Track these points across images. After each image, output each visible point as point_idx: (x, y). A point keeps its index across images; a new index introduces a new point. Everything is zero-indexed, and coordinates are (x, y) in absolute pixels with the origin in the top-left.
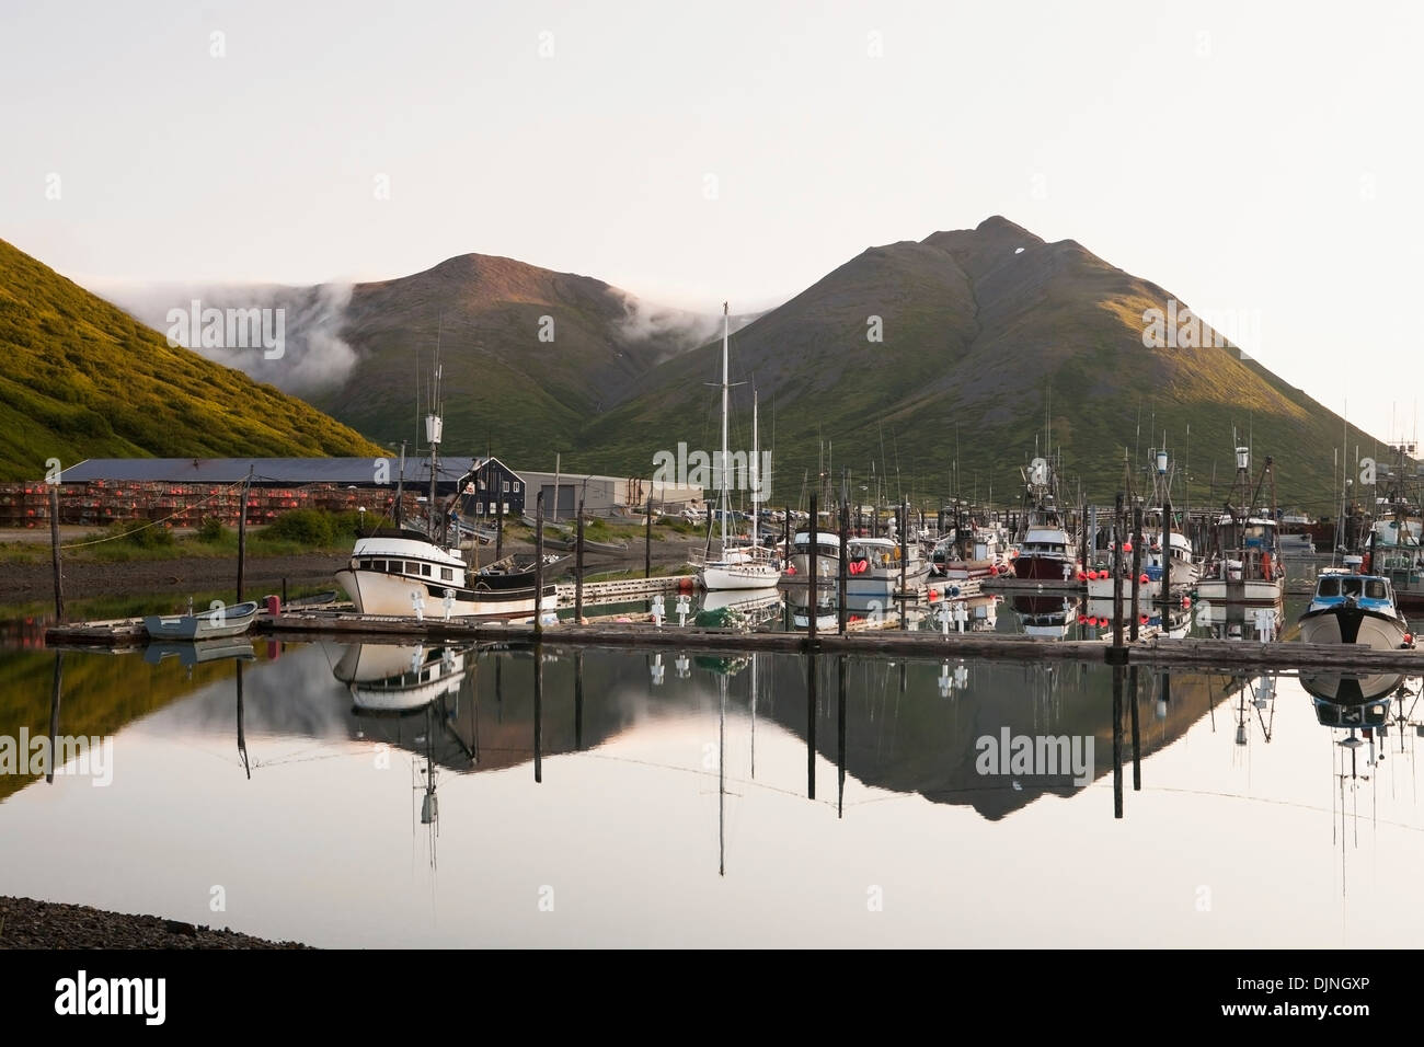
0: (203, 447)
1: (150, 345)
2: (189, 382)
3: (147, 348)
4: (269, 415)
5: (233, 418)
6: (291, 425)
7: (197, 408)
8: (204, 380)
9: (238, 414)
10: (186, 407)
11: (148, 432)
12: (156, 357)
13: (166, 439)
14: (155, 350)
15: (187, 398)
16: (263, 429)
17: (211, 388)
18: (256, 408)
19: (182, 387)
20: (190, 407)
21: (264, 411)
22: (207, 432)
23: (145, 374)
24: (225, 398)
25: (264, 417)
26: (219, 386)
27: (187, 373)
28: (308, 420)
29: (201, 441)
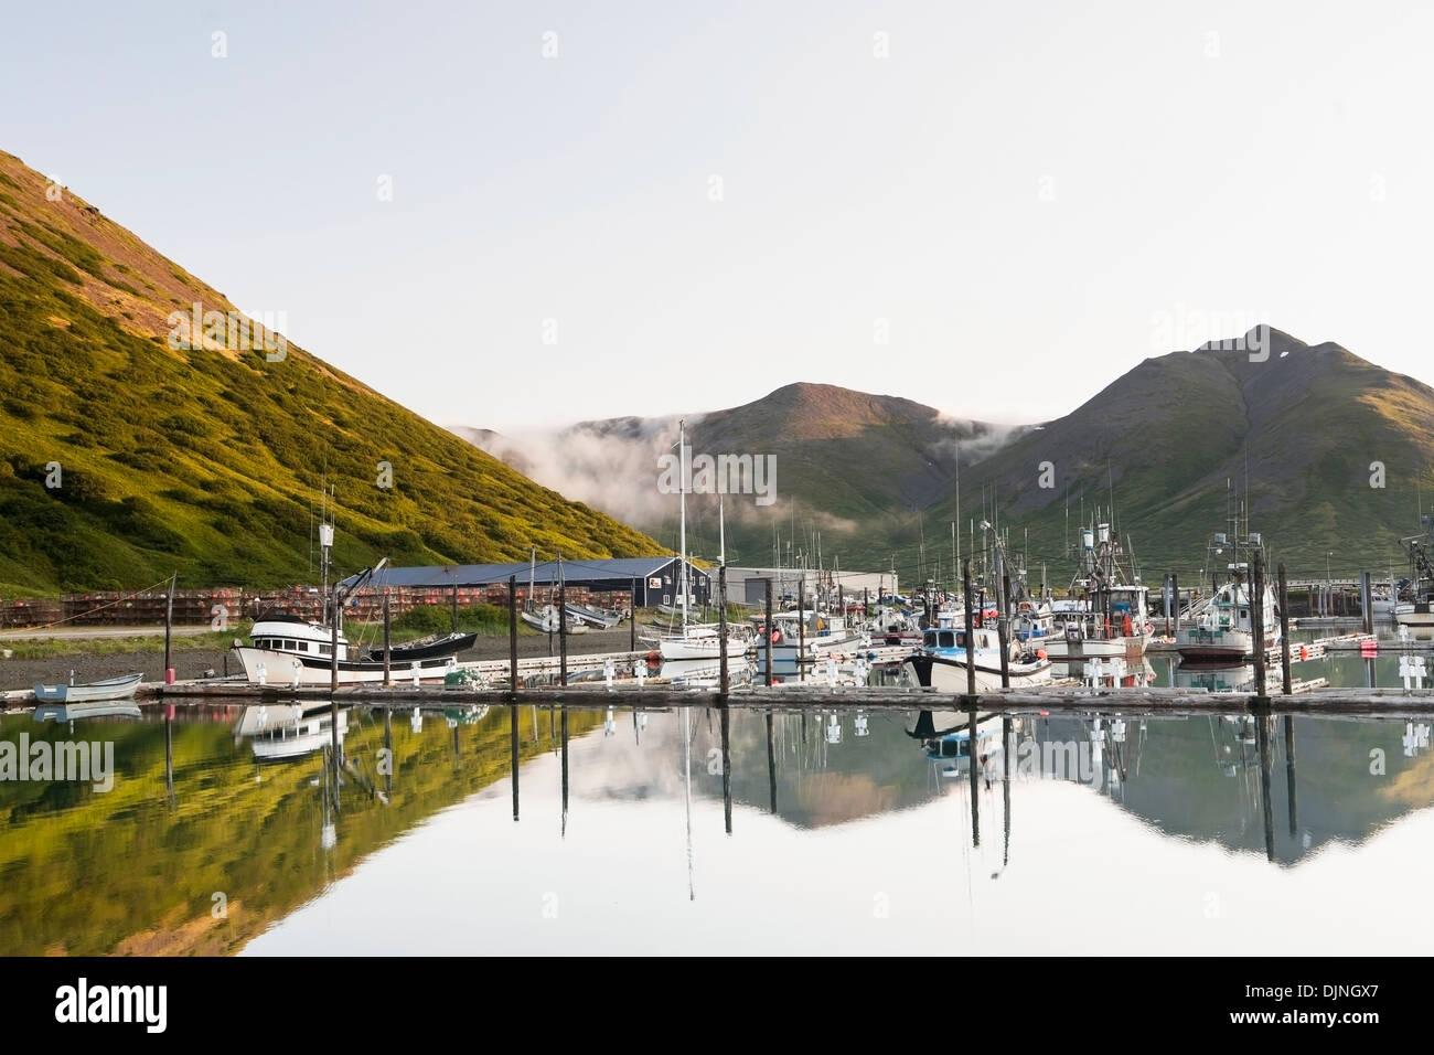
0: (504, 556)
1: (476, 473)
2: (503, 503)
3: (472, 476)
4: (569, 528)
5: (535, 531)
6: (588, 535)
7: (503, 524)
8: (517, 500)
9: (541, 528)
10: (495, 523)
11: (457, 545)
12: (478, 483)
13: (470, 551)
14: (480, 478)
15: (498, 516)
16: (563, 540)
17: (522, 507)
18: (559, 522)
19: (496, 507)
20: (497, 524)
21: (565, 525)
22: (509, 543)
23: (465, 497)
24: (533, 515)
25: (563, 530)
26: (529, 505)
27: (502, 495)
28: (606, 531)
29: (503, 551)
